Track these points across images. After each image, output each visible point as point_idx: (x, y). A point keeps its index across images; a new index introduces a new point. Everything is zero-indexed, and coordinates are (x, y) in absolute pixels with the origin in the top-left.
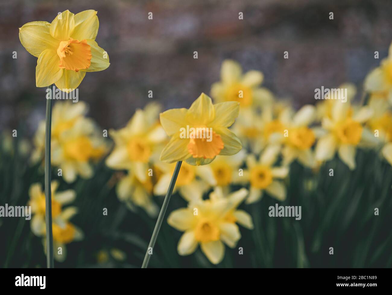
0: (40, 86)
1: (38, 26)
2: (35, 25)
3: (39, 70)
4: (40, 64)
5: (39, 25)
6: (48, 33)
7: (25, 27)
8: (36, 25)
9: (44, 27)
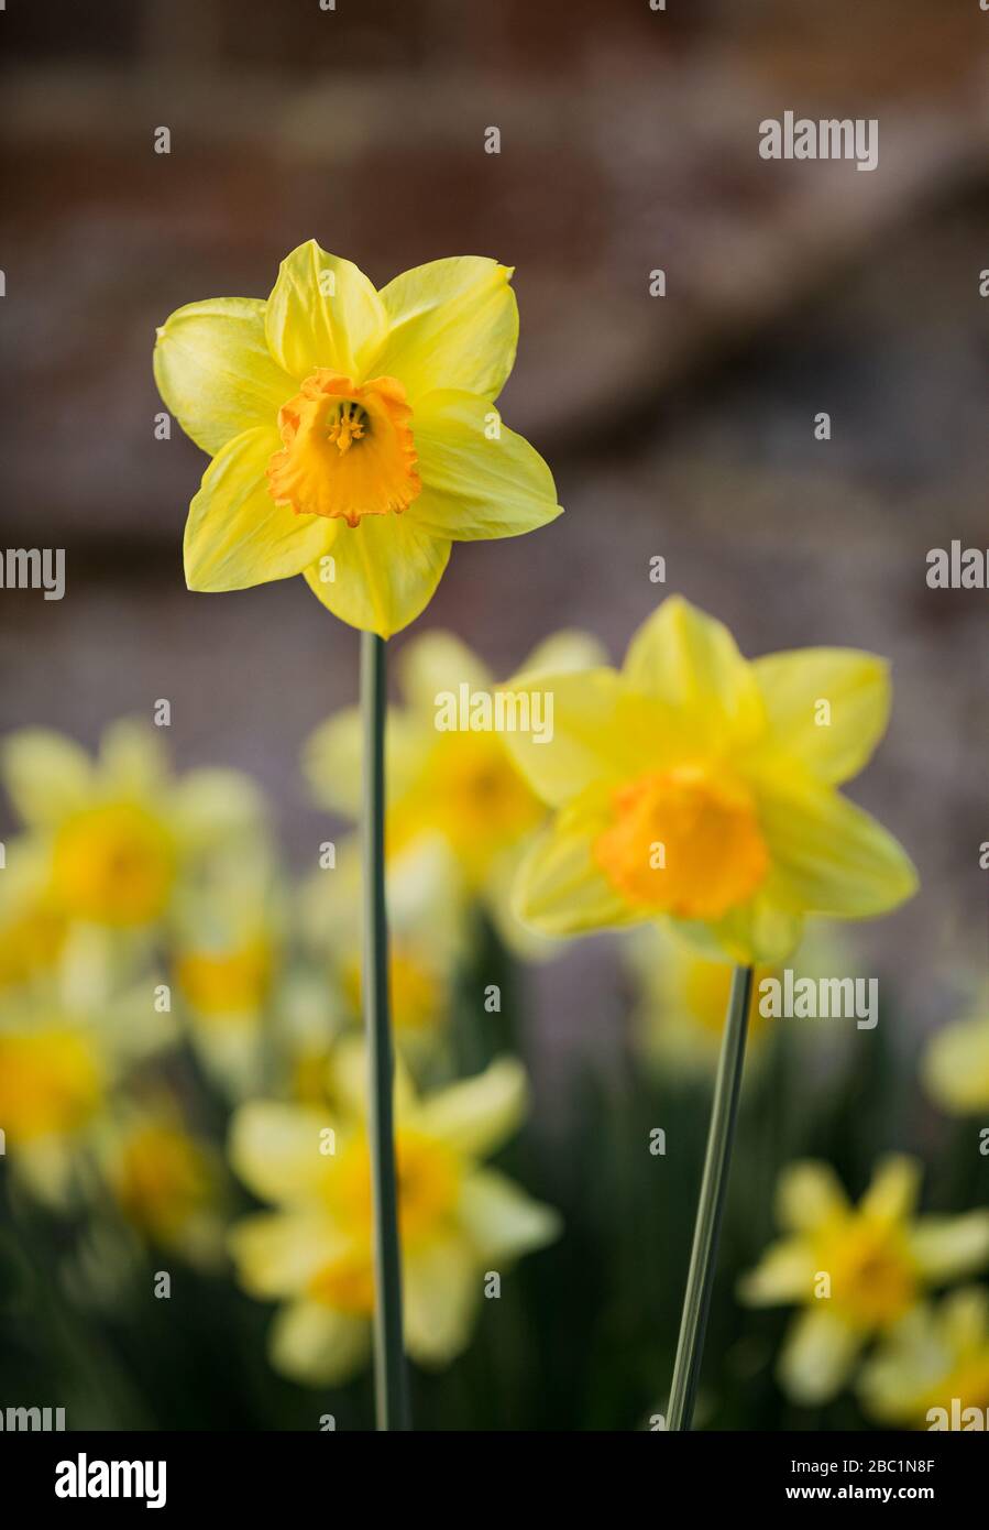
0: (205, 587)
1: (225, 317)
2: (213, 316)
3: (202, 514)
4: (212, 490)
5: (230, 314)
6: (265, 353)
7: (178, 322)
8: (219, 316)
9: (250, 323)
